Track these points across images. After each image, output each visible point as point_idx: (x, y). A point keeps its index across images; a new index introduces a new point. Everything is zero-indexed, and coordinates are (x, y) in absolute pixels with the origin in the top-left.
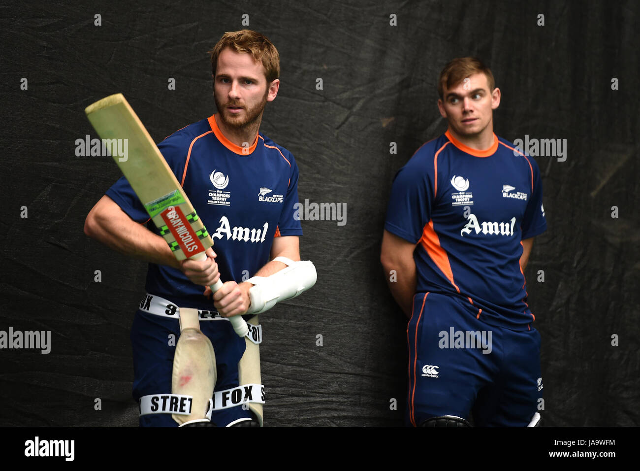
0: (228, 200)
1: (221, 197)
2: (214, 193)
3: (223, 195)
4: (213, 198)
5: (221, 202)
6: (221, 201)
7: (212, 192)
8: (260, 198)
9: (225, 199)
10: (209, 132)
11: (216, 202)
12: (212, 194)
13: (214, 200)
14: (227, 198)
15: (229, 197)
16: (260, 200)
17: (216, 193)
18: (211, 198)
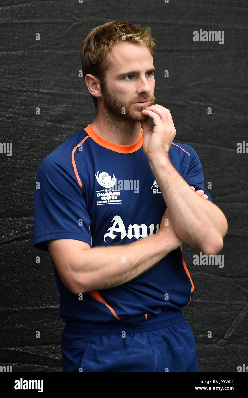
0: (119, 198)
1: (111, 195)
2: (102, 192)
3: (112, 194)
4: (102, 198)
5: (111, 201)
6: (111, 199)
7: (100, 192)
8: (153, 191)
9: (116, 197)
10: (87, 137)
11: (106, 202)
12: (100, 195)
13: (103, 200)
14: (118, 196)
15: (120, 194)
16: (153, 193)
17: (105, 192)
18: (99, 199)
